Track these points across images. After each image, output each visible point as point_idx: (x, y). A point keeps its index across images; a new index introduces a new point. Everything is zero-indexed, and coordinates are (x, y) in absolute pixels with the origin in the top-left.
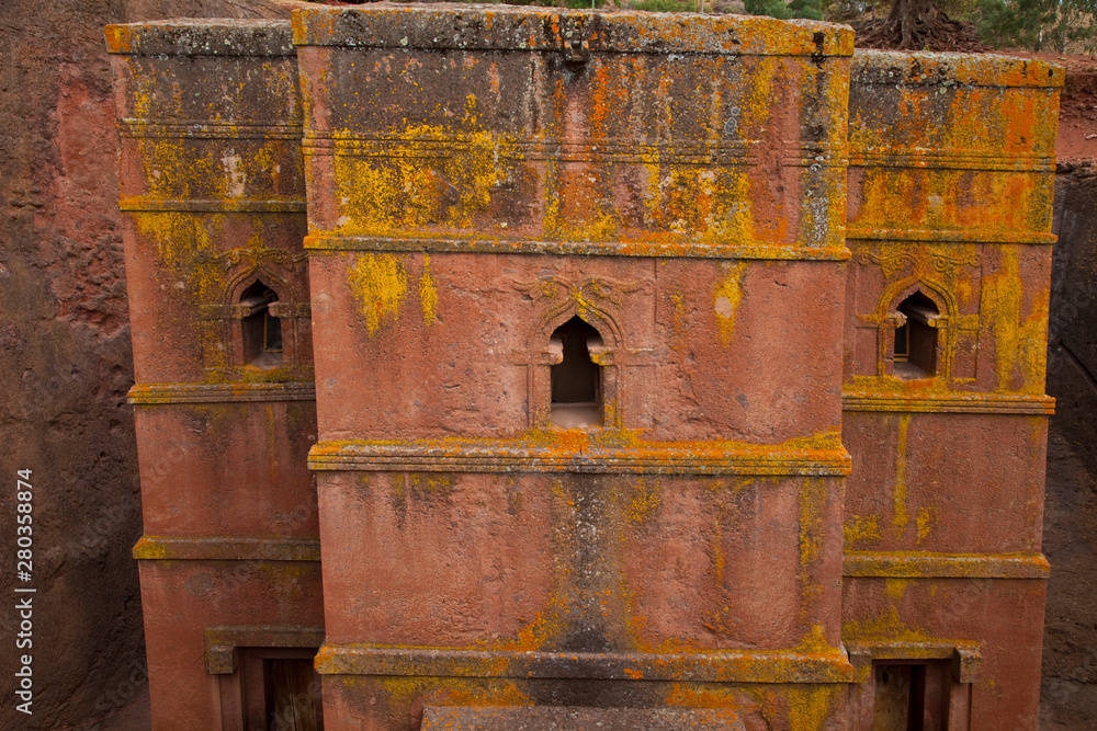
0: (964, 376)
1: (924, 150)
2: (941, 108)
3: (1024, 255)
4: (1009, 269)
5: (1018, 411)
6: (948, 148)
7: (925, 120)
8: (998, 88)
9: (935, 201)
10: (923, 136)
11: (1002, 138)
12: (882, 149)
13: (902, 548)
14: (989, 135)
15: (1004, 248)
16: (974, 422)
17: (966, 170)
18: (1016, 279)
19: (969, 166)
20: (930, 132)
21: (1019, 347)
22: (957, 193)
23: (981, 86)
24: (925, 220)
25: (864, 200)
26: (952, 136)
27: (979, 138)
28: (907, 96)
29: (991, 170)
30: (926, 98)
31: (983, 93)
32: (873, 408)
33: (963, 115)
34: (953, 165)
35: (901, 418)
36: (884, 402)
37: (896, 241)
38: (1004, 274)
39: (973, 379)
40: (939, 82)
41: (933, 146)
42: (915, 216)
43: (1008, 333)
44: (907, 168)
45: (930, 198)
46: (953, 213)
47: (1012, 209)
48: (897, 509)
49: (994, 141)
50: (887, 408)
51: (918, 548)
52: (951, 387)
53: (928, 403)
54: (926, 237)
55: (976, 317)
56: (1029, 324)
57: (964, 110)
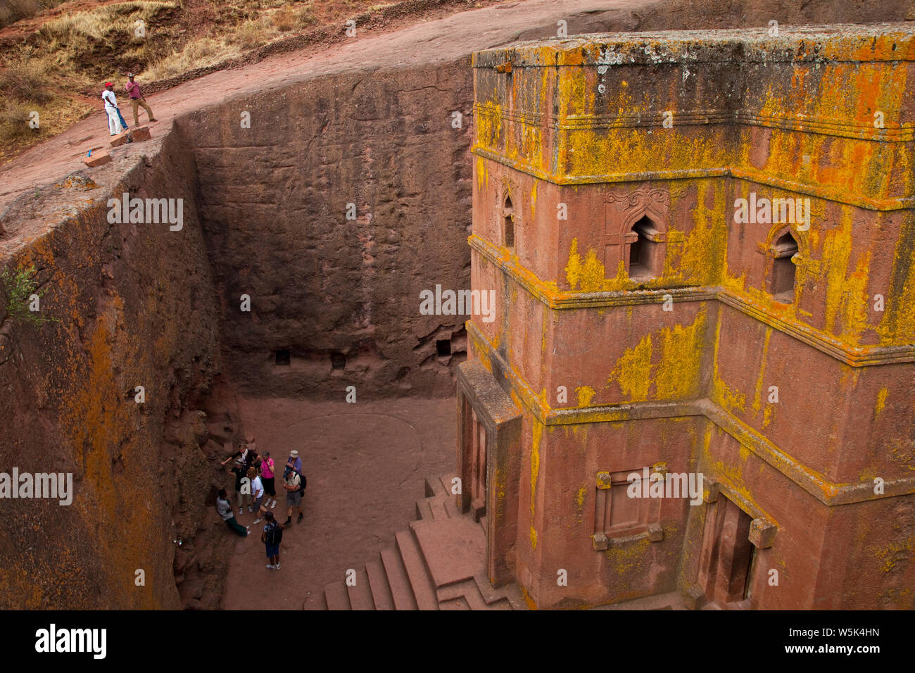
0: (806, 310)
1: (802, 116)
2: (815, 81)
3: (857, 217)
4: (845, 227)
5: (829, 352)
6: (818, 115)
7: (805, 92)
8: (854, 63)
9: (806, 159)
10: (803, 105)
11: (854, 108)
12: (780, 114)
13: (755, 428)
14: (845, 105)
15: (844, 207)
16: (806, 350)
17: (828, 135)
18: (848, 237)
19: (828, 132)
20: (808, 102)
21: (842, 298)
22: (820, 154)
23: (842, 62)
24: (798, 174)
25: (769, 154)
26: (821, 106)
27: (838, 108)
28: (797, 71)
29: (842, 137)
30: (807, 74)
31: (843, 68)
32: (750, 313)
33: (829, 87)
34: (818, 130)
35: (767, 328)
36: (757, 311)
37: (781, 189)
38: (841, 230)
39: (811, 315)
40: (814, 60)
41: (808, 114)
42: (793, 171)
43: (836, 283)
44: (793, 131)
45: (803, 157)
46: (815, 172)
47: (854, 173)
48: (756, 397)
49: (849, 111)
50: (757, 317)
51: (763, 432)
52: (798, 316)
53: (780, 322)
54: (794, 189)
55: (818, 263)
56: (852, 280)
57: (830, 83)
